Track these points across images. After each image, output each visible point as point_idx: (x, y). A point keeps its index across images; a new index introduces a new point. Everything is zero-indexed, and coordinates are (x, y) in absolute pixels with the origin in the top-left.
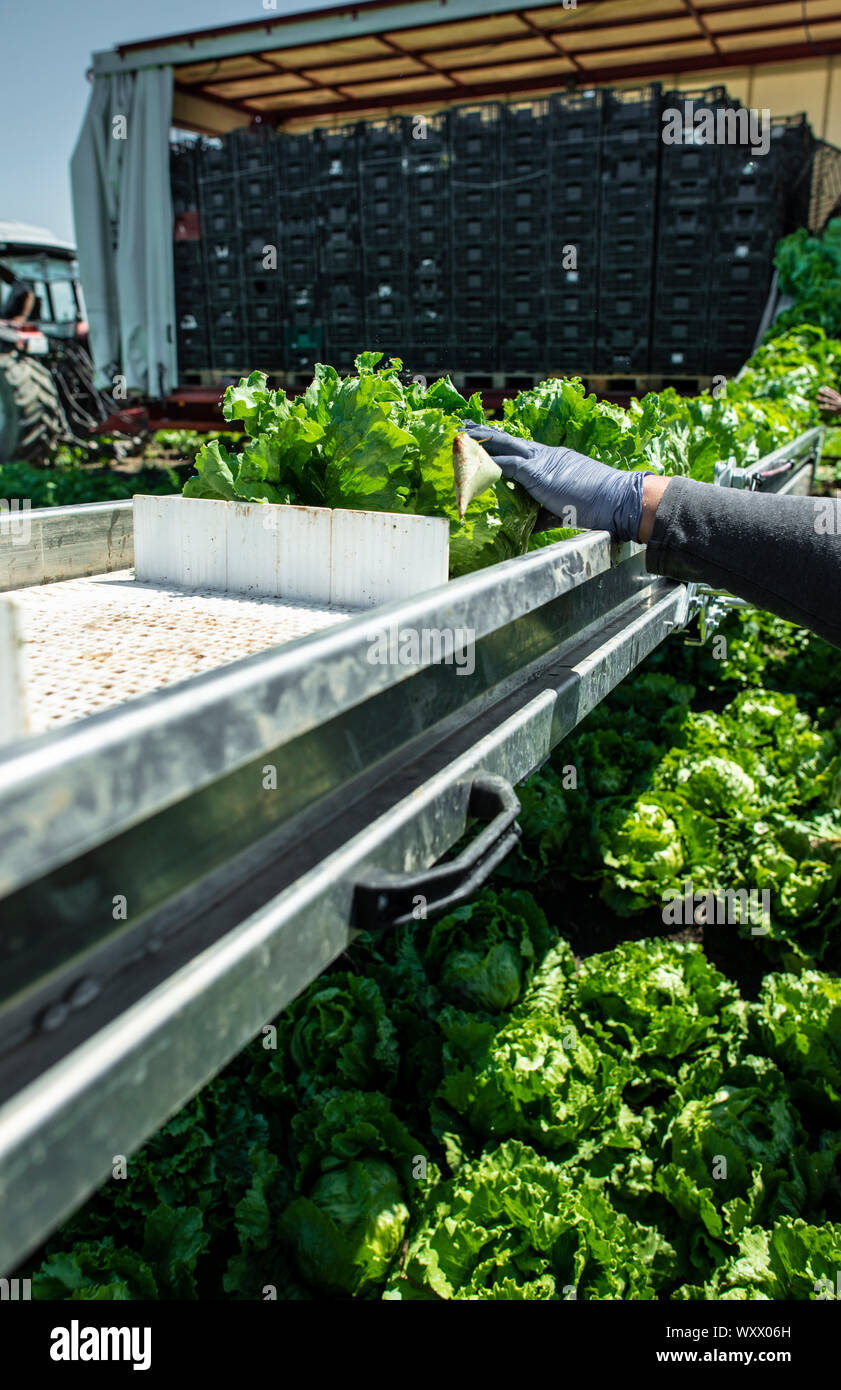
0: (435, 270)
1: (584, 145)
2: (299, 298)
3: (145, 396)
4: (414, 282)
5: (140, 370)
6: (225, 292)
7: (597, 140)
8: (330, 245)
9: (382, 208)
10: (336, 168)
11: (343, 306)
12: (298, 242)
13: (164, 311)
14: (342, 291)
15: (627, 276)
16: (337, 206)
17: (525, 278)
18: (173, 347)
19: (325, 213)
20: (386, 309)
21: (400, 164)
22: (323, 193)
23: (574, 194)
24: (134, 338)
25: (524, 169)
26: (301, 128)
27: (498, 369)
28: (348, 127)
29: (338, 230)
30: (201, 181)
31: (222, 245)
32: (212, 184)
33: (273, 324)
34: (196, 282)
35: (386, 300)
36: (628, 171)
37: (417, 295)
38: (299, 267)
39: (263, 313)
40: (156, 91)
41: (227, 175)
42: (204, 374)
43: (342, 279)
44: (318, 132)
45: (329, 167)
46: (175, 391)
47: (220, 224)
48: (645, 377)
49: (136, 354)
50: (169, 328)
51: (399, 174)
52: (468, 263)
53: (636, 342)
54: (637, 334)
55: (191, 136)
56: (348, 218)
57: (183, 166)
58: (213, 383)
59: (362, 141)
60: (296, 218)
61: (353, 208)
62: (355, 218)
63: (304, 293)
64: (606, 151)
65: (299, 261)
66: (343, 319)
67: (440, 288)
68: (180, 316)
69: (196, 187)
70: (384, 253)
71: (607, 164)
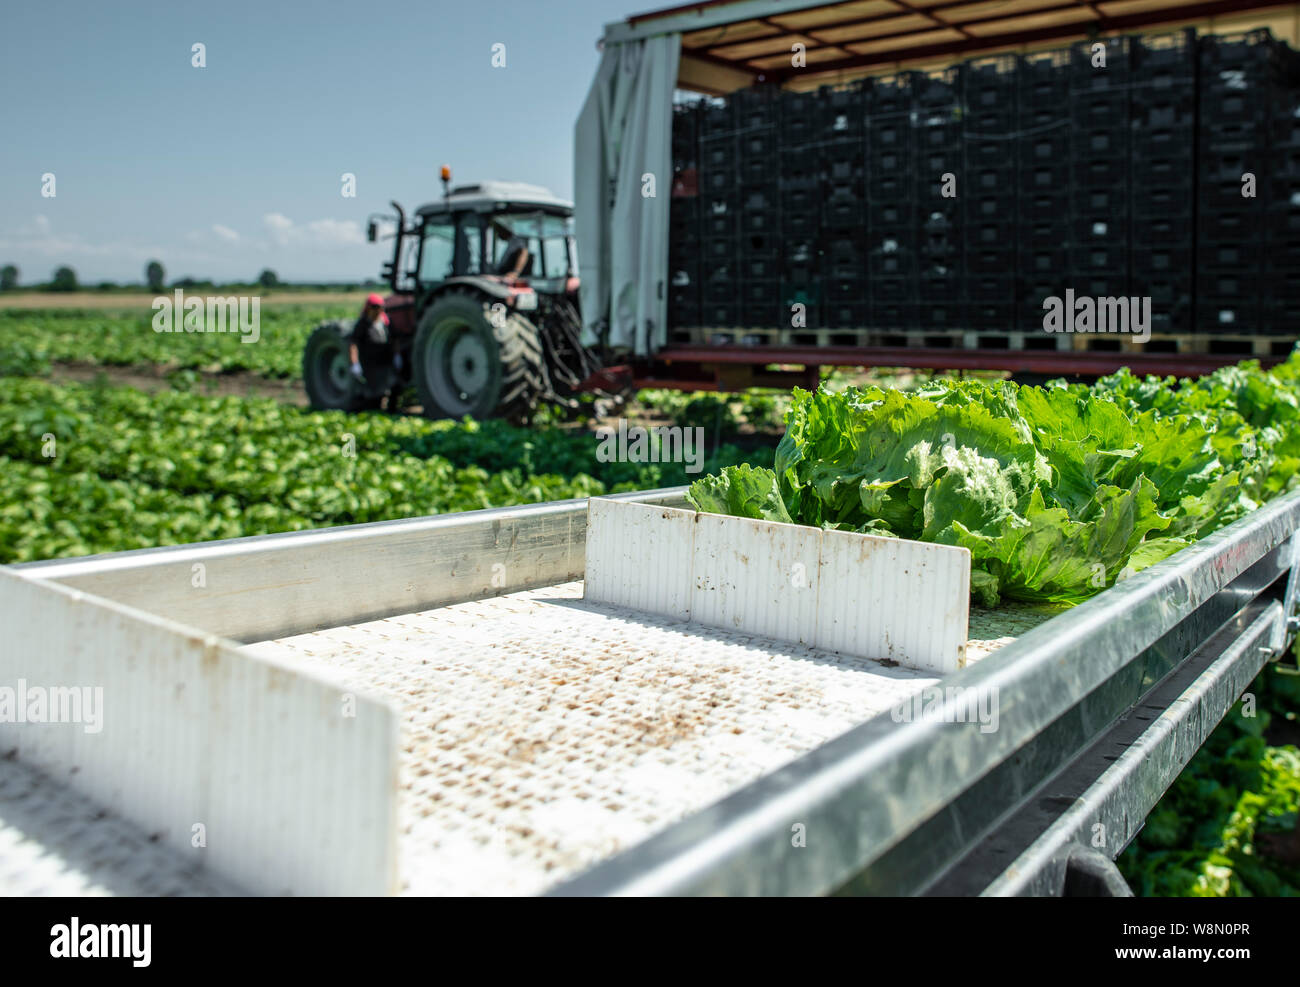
1: (1111, 93)
2: (797, 253)
3: (632, 353)
4: (922, 236)
5: (629, 326)
6: (720, 248)
7: (1124, 87)
8: (832, 199)
9: (889, 162)
10: (841, 123)
11: (844, 261)
12: (798, 197)
13: (656, 268)
14: (844, 245)
15: (1163, 227)
16: (841, 161)
17: (1046, 231)
18: (663, 304)
19: (829, 170)
20: (890, 264)
21: (908, 118)
22: (826, 148)
23: (1100, 143)
24: (624, 295)
25: (1043, 118)
26: (806, 86)
27: (1016, 328)
28: (855, 83)
29: (842, 184)
30: (702, 139)
31: (719, 202)
32: (714, 142)
33: (768, 281)
34: (691, 238)
35: (891, 255)
36: (1160, 118)
37: (925, 249)
38: (799, 222)
39: (758, 269)
40: (663, 58)
41: (728, 134)
42: (694, 332)
43: (844, 233)
44: (823, 90)
45: (834, 122)
46: (662, 349)
47: (718, 180)
48: (1188, 337)
49: (625, 311)
50: (660, 285)
51: (907, 126)
52: (982, 216)
53: (1175, 299)
54: (1176, 291)
55: (694, 97)
56: (852, 172)
57: (686, 127)
58: (703, 340)
59: (869, 96)
60: (798, 174)
61: (857, 162)
62: (859, 172)
63: (803, 248)
64: (1136, 98)
65: (799, 217)
66: (844, 275)
67: (950, 242)
68: (673, 273)
69: (697, 144)
70: (890, 207)
71: (1136, 111)
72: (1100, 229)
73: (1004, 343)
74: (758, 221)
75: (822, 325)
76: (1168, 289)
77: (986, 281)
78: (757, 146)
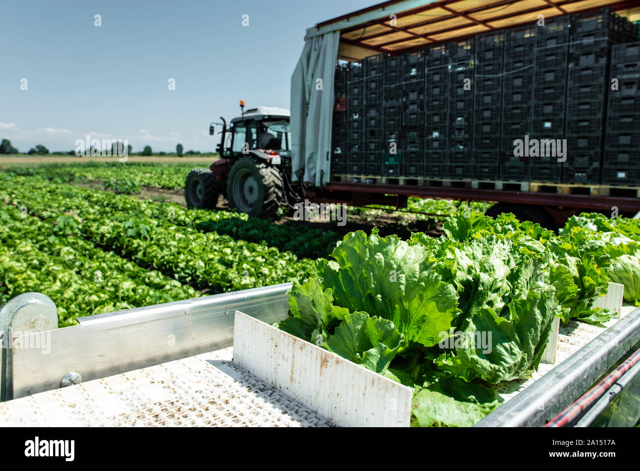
0: (463, 123)
1: (557, 48)
2: (391, 138)
3: (314, 186)
4: (452, 129)
5: (312, 174)
6: (356, 136)
7: (565, 45)
8: (408, 111)
9: (436, 91)
10: (414, 72)
11: (413, 142)
12: (392, 110)
13: (326, 145)
14: (413, 134)
15: (585, 124)
16: (413, 91)
17: (518, 126)
18: (329, 162)
19: (406, 95)
20: (436, 144)
21: (447, 67)
22: (406, 85)
23: (550, 77)
24: (310, 158)
25: (518, 65)
27: (499, 179)
29: (413, 103)
30: (348, 83)
31: (356, 113)
32: (354, 83)
33: (377, 152)
34: (342, 131)
35: (436, 139)
36: (585, 61)
37: (453, 137)
38: (392, 123)
39: (372, 146)
40: (331, 43)
41: (361, 79)
42: (343, 176)
43: (413, 128)
45: (411, 72)
46: (328, 184)
47: (356, 103)
48: (597, 186)
49: (311, 166)
50: (328, 153)
51: (446, 73)
52: (483, 119)
53: (591, 164)
54: (592, 159)
55: (346, 62)
56: (418, 97)
57: (341, 77)
58: (346, 181)
59: (427, 57)
60: (392, 98)
61: (421, 92)
62: (422, 97)
63: (394, 136)
64: (571, 51)
65: (392, 120)
66: (413, 149)
67: (466, 132)
68: (334, 148)
70: (436, 114)
71: (571, 58)
72: (548, 125)
73: (492, 186)
74: (373, 123)
75: (401, 175)
77: (485, 153)
78: (373, 85)
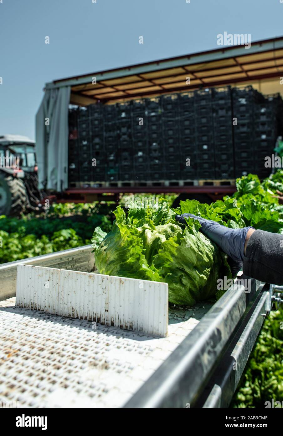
0: (158, 147)
1: (206, 105)
2: (110, 157)
3: (56, 191)
4: (150, 150)
5: (54, 182)
6: (85, 156)
7: (210, 103)
8: (121, 139)
10: (123, 115)
11: (126, 159)
12: (110, 139)
13: (63, 163)
14: (126, 154)
15: (224, 146)
16: (124, 127)
17: (189, 148)
18: (66, 175)
19: (120, 129)
20: (141, 160)
21: (145, 113)
22: (119, 123)
23: (204, 120)
24: (53, 172)
25: (186, 113)
26: (112, 103)
27: (181, 179)
28: (127, 102)
29: (124, 134)
30: (78, 120)
31: (85, 140)
32: (82, 121)
33: (101, 166)
34: (75, 153)
35: (141, 157)
36: (222, 113)
37: (151, 155)
38: (111, 147)
40: (65, 94)
41: (87, 118)
42: (77, 184)
43: (125, 150)
44: (117, 104)
45: (121, 114)
46: (66, 190)
47: (84, 133)
48: (234, 180)
49: (53, 177)
50: (65, 168)
51: (144, 116)
52: (169, 144)
53: (229, 168)
54: (229, 166)
55: (76, 107)
56: (127, 130)
57: (73, 116)
58: (80, 186)
59: (132, 106)
60: (110, 131)
61: (129, 127)
62: (130, 130)
63: (112, 155)
64: (214, 107)
65: (111, 145)
66: (126, 163)
67: (159, 152)
68: (69, 164)
69: (77, 122)
70: (140, 141)
71: (214, 111)
72: (205, 147)
73: (177, 184)
74: (97, 147)
75: (119, 180)
76: (227, 166)
77: (171, 164)
78: (96, 122)
